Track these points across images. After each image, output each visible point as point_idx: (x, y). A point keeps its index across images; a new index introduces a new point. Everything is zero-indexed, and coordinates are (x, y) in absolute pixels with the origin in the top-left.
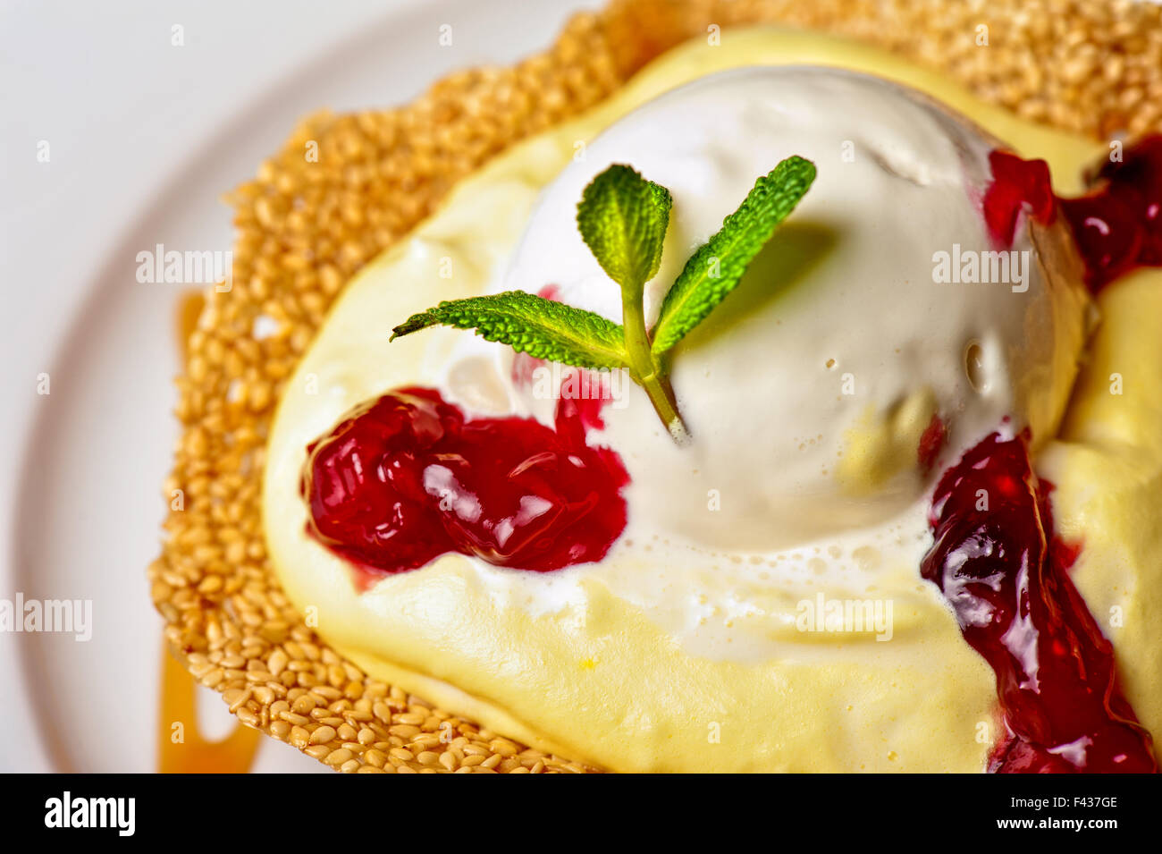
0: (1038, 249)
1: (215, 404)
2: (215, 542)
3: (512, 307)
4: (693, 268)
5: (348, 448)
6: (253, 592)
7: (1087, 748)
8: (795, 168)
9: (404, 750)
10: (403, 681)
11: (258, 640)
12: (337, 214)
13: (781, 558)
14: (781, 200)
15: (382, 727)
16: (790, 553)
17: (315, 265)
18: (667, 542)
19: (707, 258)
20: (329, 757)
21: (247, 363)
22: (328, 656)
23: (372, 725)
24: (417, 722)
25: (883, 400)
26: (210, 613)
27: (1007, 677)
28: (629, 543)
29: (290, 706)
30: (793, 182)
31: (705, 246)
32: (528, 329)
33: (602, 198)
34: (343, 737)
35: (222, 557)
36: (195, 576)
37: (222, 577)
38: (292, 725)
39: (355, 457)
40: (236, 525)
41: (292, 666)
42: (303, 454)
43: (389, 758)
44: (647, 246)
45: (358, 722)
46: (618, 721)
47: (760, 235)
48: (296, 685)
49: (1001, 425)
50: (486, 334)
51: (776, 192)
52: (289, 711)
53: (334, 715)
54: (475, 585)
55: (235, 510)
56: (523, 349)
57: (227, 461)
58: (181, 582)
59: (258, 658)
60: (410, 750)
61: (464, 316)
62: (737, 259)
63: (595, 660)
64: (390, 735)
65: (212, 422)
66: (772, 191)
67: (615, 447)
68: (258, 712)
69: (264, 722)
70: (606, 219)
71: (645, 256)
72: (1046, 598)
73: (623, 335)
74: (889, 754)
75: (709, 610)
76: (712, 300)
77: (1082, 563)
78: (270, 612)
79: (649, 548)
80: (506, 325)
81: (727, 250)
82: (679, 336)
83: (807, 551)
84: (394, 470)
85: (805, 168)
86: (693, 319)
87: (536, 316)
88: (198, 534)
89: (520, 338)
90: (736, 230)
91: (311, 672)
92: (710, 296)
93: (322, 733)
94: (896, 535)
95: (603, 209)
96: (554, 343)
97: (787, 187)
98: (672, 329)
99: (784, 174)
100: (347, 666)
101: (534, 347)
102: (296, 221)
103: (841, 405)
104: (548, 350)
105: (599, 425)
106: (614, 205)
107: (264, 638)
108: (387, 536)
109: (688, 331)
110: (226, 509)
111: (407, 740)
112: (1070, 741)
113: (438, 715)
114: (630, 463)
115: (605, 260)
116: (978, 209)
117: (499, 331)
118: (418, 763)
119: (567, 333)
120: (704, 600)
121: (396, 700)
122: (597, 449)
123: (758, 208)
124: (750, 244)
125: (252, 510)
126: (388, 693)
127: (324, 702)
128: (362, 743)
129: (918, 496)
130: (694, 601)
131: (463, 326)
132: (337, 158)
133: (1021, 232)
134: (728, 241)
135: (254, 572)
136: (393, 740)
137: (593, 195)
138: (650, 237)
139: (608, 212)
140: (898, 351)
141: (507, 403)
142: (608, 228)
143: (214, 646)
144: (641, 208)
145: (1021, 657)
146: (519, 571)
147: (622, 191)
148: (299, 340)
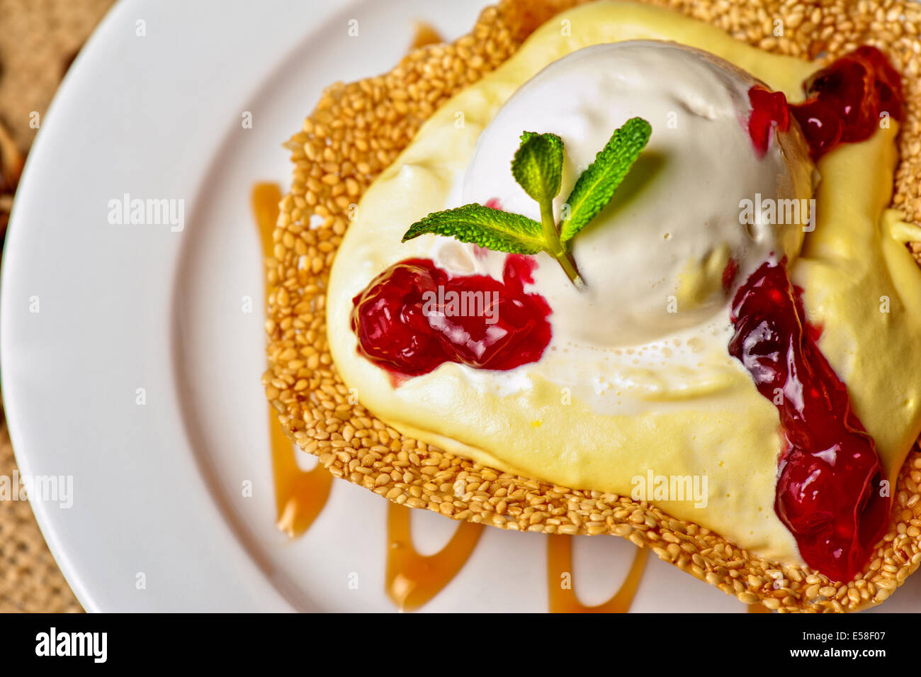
0: (783, 150)
1: (291, 272)
2: (300, 357)
3: (473, 217)
4: (581, 187)
5: (381, 303)
6: (327, 387)
7: (837, 452)
8: (638, 125)
9: (431, 484)
10: (423, 437)
11: (335, 420)
12: (352, 145)
13: (645, 349)
14: (631, 146)
15: (416, 469)
16: (650, 345)
17: (342, 180)
18: (576, 345)
19: (589, 181)
20: (388, 494)
21: (308, 245)
22: (377, 425)
23: (410, 469)
24: (436, 464)
25: (699, 255)
26: (303, 404)
27: (785, 411)
28: (554, 349)
29: (361, 462)
30: (638, 135)
31: (587, 172)
32: (486, 233)
33: (526, 156)
34: (395, 479)
35: (305, 366)
36: (291, 381)
37: (307, 379)
38: (363, 475)
39: (386, 310)
40: (311, 345)
41: (358, 435)
42: (352, 304)
43: (424, 491)
44: (554, 179)
45: (402, 468)
46: (557, 456)
47: (622, 170)
48: (361, 447)
49: (769, 257)
50: (461, 238)
51: (628, 140)
52: (360, 466)
53: (387, 465)
54: (463, 380)
55: (309, 335)
56: (484, 245)
57: (302, 306)
58: (284, 386)
59: (336, 431)
60: (435, 483)
61: (446, 228)
62: (609, 185)
63: (541, 421)
64: (421, 474)
65: (290, 283)
66: (625, 139)
67: (541, 294)
68: (342, 468)
69: (346, 474)
70: (529, 168)
71: (553, 185)
72: (805, 363)
73: (541, 229)
74: (719, 463)
75: (606, 385)
76: (595, 210)
77: (824, 338)
78: (339, 399)
79: (566, 351)
80: (473, 232)
81: (601, 177)
82: (576, 231)
83: (660, 344)
84: (410, 315)
85: (644, 126)
86: (584, 221)
87: (489, 222)
88: (289, 353)
89: (482, 239)
90: (605, 164)
91: (369, 437)
92: (594, 208)
93: (382, 478)
94: (712, 329)
95: (526, 163)
96: (502, 240)
97: (634, 138)
98: (572, 227)
99: (632, 129)
100: (388, 429)
101: (491, 243)
102: (328, 153)
103: (675, 261)
104: (499, 245)
105: (531, 281)
106: (533, 160)
107: (338, 418)
108: (409, 355)
109: (582, 228)
110: (304, 335)
111: (432, 476)
112: (826, 448)
113: (448, 457)
114: (552, 303)
115: (529, 190)
116: (746, 130)
117: (469, 236)
118: (440, 492)
119: (508, 231)
120: (602, 380)
121: (421, 450)
122: (531, 295)
123: (618, 150)
124: (615, 175)
125: (321, 334)
126: (416, 446)
127: (379, 456)
128: (406, 482)
129: (723, 305)
130: (596, 381)
131: (447, 235)
132: (348, 111)
133: (772, 140)
134: (601, 171)
135: (325, 374)
136: (424, 477)
137: (520, 155)
138: (555, 174)
139: (529, 164)
140: (706, 224)
141: (472, 268)
142: (530, 173)
143: (309, 426)
144: (549, 159)
145: (794, 401)
146: (490, 370)
147: (536, 151)
148: (338, 228)
